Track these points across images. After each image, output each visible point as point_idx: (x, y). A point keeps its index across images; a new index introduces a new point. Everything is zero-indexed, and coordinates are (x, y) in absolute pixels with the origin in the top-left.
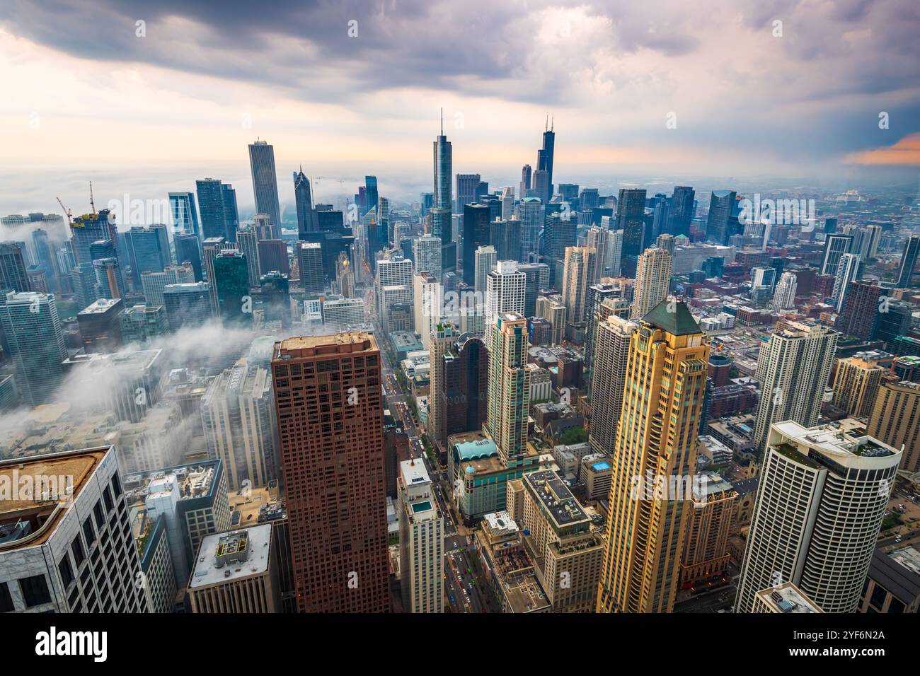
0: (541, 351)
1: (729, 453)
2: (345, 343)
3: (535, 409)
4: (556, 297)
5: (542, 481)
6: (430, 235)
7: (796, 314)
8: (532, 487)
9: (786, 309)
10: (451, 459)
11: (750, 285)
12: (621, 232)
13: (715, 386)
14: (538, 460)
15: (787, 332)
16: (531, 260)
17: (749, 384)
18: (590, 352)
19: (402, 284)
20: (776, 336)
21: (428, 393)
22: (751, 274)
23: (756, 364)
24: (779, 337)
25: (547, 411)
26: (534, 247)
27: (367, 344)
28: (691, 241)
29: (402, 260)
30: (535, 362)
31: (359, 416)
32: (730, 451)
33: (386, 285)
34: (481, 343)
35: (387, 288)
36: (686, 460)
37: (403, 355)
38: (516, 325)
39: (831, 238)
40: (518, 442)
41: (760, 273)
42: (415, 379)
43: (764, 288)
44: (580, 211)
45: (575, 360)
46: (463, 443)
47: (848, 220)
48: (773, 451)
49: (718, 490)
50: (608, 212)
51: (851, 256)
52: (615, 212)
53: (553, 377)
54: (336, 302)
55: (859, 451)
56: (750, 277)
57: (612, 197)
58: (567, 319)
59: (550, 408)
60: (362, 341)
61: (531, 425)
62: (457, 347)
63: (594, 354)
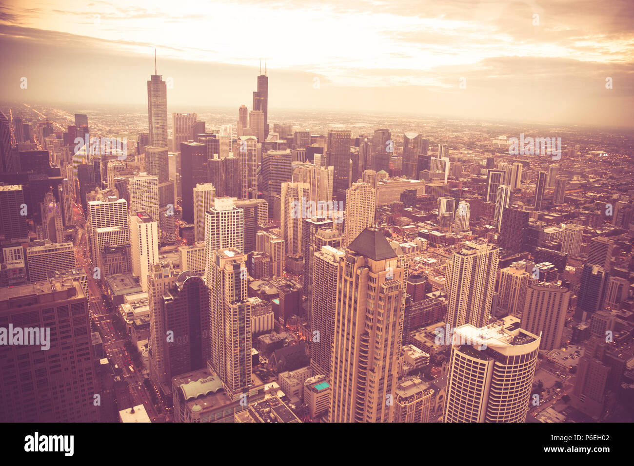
0: (263, 284)
1: (427, 358)
2: (46, 292)
3: (259, 341)
4: (276, 231)
5: (268, 409)
6: (146, 173)
7: (471, 235)
8: (258, 416)
9: (464, 232)
10: (176, 400)
11: (437, 213)
12: (331, 168)
13: (414, 301)
14: (263, 389)
15: (464, 251)
16: (250, 196)
17: (440, 296)
18: (307, 281)
19: (117, 225)
20: (457, 255)
21: (148, 336)
22: (438, 203)
23: (444, 279)
24: (459, 255)
25: (270, 342)
26: (253, 183)
27: (72, 291)
28: (391, 176)
29: (115, 200)
30: (258, 295)
31: (67, 369)
32: (428, 355)
33: (99, 227)
34: (202, 281)
35: (100, 230)
36: (390, 370)
37: (121, 300)
38: (235, 261)
39: (491, 172)
40: (243, 374)
41: (444, 202)
42: (134, 322)
43: (447, 214)
44: (294, 149)
45: (295, 290)
46: (187, 383)
47: (501, 159)
48: (456, 352)
49: (418, 391)
50: (319, 150)
51: (504, 187)
52: (326, 150)
53: (275, 308)
54: (41, 248)
55: (514, 342)
56: (437, 206)
57: (322, 137)
58: (286, 252)
59: (274, 338)
60: (66, 288)
61: (256, 357)
62: (176, 287)
63: (311, 283)
